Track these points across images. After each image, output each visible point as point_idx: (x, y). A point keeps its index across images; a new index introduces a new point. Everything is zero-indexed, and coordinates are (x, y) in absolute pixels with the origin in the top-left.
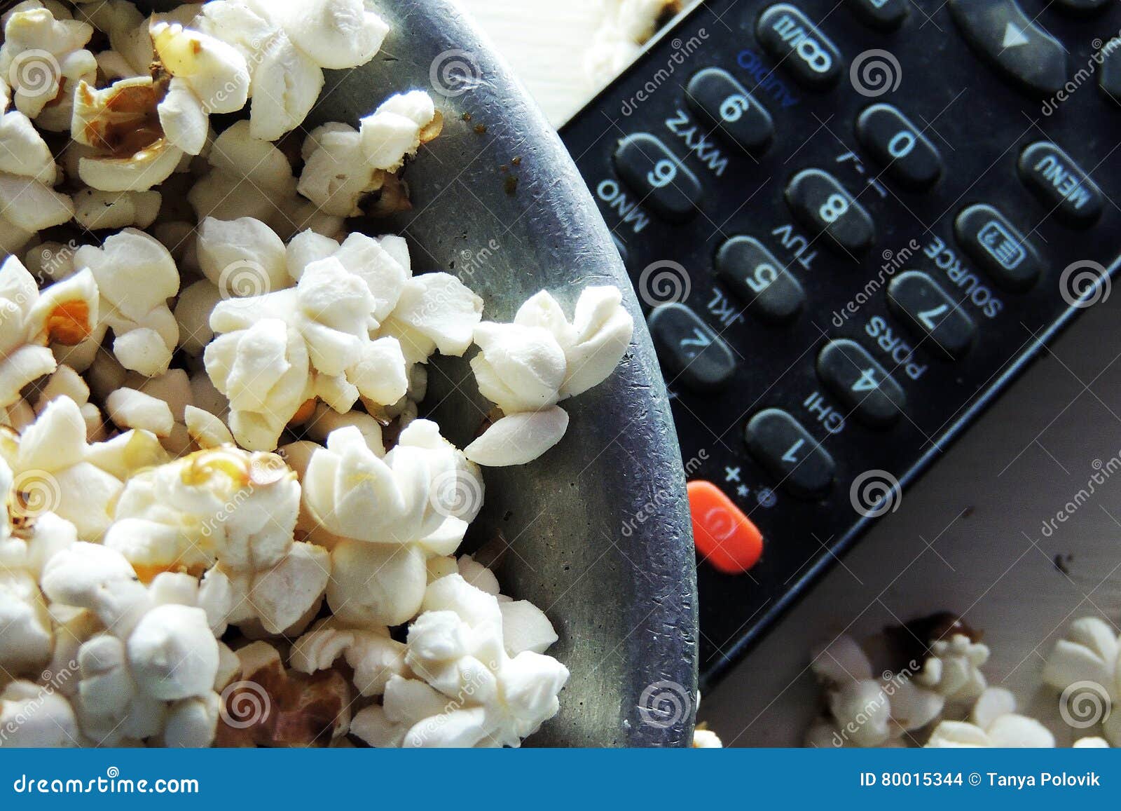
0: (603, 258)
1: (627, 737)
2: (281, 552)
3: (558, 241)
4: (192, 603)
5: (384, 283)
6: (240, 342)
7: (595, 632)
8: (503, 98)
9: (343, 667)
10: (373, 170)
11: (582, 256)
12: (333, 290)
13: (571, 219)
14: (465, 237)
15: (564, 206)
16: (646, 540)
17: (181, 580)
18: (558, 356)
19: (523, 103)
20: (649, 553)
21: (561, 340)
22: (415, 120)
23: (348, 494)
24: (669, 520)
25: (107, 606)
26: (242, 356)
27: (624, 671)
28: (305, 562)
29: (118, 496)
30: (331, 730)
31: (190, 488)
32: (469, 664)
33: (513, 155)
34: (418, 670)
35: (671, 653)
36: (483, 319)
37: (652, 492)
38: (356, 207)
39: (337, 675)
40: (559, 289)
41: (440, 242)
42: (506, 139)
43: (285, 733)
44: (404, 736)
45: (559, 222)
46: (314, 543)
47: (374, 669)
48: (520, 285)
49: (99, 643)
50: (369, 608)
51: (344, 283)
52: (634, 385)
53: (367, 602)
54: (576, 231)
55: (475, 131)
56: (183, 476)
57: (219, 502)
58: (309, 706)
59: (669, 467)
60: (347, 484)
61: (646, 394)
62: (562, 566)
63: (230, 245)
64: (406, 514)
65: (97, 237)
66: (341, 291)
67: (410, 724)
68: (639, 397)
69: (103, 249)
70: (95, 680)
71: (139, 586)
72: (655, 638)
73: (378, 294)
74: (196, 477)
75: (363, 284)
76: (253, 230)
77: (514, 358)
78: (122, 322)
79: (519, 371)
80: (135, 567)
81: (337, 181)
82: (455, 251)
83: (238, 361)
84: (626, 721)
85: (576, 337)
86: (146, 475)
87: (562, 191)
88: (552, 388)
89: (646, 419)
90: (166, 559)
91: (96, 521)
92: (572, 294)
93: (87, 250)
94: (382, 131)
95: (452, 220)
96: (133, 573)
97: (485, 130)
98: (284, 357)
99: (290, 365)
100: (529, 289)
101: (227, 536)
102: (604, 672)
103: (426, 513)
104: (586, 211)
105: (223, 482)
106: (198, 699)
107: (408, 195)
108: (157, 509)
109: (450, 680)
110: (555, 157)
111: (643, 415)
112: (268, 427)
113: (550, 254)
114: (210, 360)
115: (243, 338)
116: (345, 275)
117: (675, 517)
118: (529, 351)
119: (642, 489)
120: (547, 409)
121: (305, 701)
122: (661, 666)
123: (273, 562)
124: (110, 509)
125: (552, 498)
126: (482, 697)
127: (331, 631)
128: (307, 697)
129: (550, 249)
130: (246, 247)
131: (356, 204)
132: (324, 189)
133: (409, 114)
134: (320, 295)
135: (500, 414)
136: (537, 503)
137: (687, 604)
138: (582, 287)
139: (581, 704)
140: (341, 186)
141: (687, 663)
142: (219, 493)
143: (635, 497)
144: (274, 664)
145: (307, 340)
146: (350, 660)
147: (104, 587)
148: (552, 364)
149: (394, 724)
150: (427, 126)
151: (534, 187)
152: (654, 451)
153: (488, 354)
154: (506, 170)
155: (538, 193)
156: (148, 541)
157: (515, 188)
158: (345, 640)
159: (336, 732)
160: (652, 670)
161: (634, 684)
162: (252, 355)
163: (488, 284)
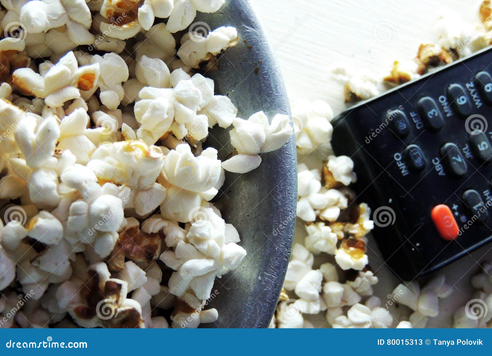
0: (284, 104)
1: (259, 283)
2: (150, 185)
3: (270, 95)
4: (117, 196)
5: (206, 95)
6: (151, 104)
7: (254, 242)
8: (261, 38)
9: (162, 234)
10: (207, 53)
11: (277, 102)
12: (188, 92)
13: (276, 88)
14: (235, 85)
15: (274, 82)
16: (280, 212)
17: (113, 186)
18: (264, 136)
19: (267, 41)
20: (280, 217)
21: (265, 131)
22: (230, 38)
23: (181, 169)
24: (290, 206)
25: (85, 190)
26: (151, 109)
27: (262, 258)
28: (158, 191)
29: (93, 151)
30: (153, 257)
31: (126, 153)
32: (212, 242)
33: (260, 59)
34: (191, 241)
35: (281, 256)
36: (237, 117)
37: (286, 194)
38: (198, 65)
39: (158, 237)
40: (266, 112)
41: (225, 85)
42: (258, 53)
43: (135, 254)
44: (182, 265)
45: (271, 88)
46: (162, 185)
47: (174, 237)
48: (252, 107)
49: (79, 203)
50: (176, 214)
51: (193, 91)
52: (287, 154)
53: (176, 211)
54: (277, 92)
55: (248, 47)
56: (124, 147)
57: (135, 161)
58: (145, 246)
59: (293, 187)
60: (182, 165)
61: (290, 158)
62: (247, 214)
63: (151, 68)
64: (200, 181)
65: (102, 53)
66: (191, 93)
67: (185, 260)
68: (288, 159)
69: (103, 58)
70: (75, 217)
71: (98, 185)
72: (276, 248)
73: (204, 98)
74: (129, 149)
75: (200, 93)
76: (160, 64)
77: (248, 133)
78: (105, 87)
79: (248, 138)
80: (98, 178)
81: (193, 54)
82: (230, 89)
83: (149, 110)
84: (260, 277)
85: (271, 131)
86: (107, 145)
87: (275, 77)
88: (259, 148)
89: (289, 167)
90: (109, 178)
91: (85, 158)
92: (271, 116)
93: (97, 56)
94: (216, 39)
95: (231, 78)
96: (97, 180)
97: (251, 48)
98: (166, 113)
99: (167, 116)
100: (256, 110)
101: (133, 174)
102: (255, 257)
103: (207, 183)
104: (282, 86)
105: (139, 153)
106: (110, 233)
107: (217, 65)
108: (109, 158)
109: (204, 247)
110: (274, 64)
111: (288, 165)
112: (153, 138)
113: (266, 98)
114: (136, 108)
115: (152, 102)
116: (194, 88)
117: (292, 206)
118: (254, 132)
119: (282, 192)
120: (254, 155)
121: (144, 243)
122: (276, 259)
123: (147, 188)
124: (90, 155)
125: (247, 188)
126: (214, 256)
127: (160, 220)
128: (146, 242)
129: (266, 97)
130: (157, 70)
131: (198, 63)
132: (187, 55)
133: (228, 35)
134: (183, 93)
135: (236, 153)
136: (241, 189)
137: (290, 239)
138: (276, 113)
139: (244, 267)
140: (194, 55)
141: (285, 260)
142: (136, 157)
143: (279, 195)
144: (137, 227)
145: (175, 109)
146: (165, 232)
147: (86, 182)
148: (261, 139)
149: (178, 259)
150: (233, 40)
151: (265, 73)
152: (289, 180)
153: (238, 129)
154: (256, 64)
155: (266, 75)
156: (104, 170)
157: (258, 71)
158: (165, 224)
159: (154, 257)
160: (273, 260)
161: (265, 264)
162: (155, 109)
163: (240, 104)
